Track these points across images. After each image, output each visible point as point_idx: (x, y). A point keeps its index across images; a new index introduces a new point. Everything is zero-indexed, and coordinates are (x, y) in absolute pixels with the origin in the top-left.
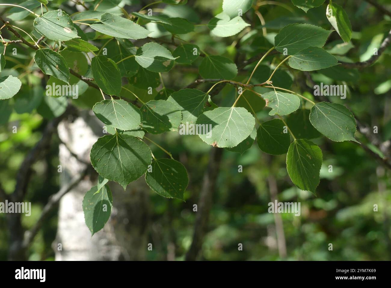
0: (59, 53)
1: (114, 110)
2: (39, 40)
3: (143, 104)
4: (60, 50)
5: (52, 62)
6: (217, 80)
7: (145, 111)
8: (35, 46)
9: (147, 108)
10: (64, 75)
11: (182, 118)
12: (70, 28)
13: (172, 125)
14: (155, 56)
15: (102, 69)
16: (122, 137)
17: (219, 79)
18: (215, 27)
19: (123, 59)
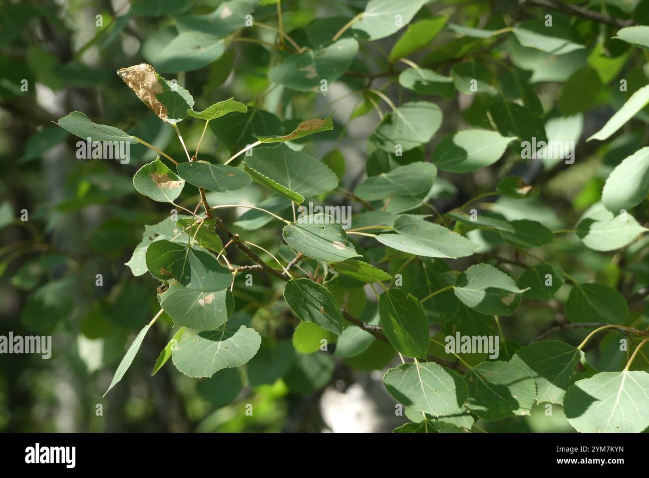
0: (325, 286)
1: (419, 381)
2: (290, 265)
3: (468, 368)
4: (326, 280)
5: (314, 301)
6: (594, 324)
7: (473, 380)
8: (284, 273)
9: (477, 375)
10: (334, 323)
11: (537, 391)
12: (343, 242)
13: (519, 404)
14: (486, 287)
15: (396, 313)
16: (434, 425)
17: (598, 324)
18: (587, 234)
19: (433, 292)
